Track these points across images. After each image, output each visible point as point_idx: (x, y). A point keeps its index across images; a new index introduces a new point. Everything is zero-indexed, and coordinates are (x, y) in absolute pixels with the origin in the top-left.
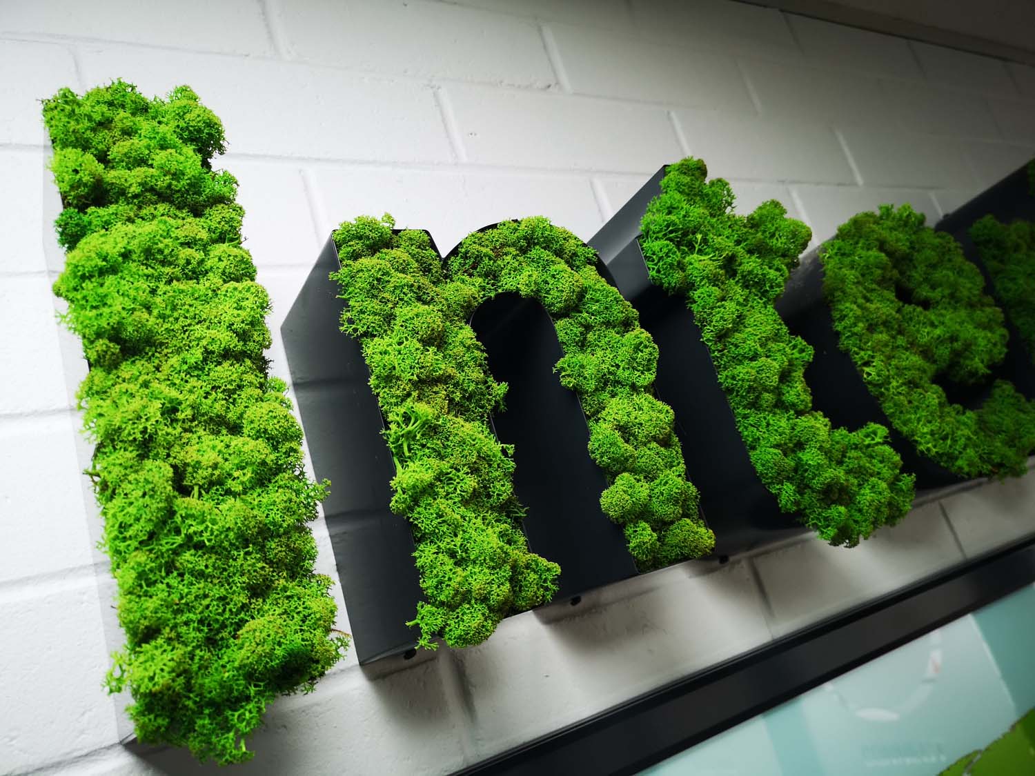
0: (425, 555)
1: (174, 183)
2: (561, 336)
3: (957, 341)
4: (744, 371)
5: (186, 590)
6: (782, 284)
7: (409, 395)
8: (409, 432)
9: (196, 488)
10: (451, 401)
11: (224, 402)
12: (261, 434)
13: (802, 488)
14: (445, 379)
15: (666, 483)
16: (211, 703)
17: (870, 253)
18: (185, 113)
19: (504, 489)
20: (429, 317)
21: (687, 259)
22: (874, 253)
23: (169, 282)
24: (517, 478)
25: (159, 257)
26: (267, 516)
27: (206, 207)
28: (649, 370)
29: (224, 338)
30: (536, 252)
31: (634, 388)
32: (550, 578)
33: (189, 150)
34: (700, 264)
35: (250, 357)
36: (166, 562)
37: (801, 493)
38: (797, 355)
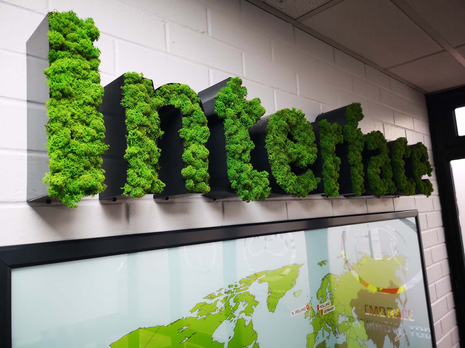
0: (130, 172)
1: (84, 50)
2: (183, 122)
3: (300, 155)
4: (233, 147)
5: (69, 163)
6: (252, 124)
7: (136, 128)
8: (134, 138)
9: (75, 138)
10: (147, 133)
11: (86, 117)
12: (95, 128)
13: (239, 183)
14: (147, 126)
15: (201, 171)
16: (70, 192)
17: (283, 122)
18: (90, 28)
19: (156, 160)
20: (147, 107)
21: (227, 109)
22: (284, 122)
23: (78, 79)
24: (160, 159)
25: (77, 71)
26: (92, 150)
27: (91, 58)
28: (206, 139)
29: (90, 99)
30: (182, 95)
31: (200, 143)
32: (162, 187)
33: (89, 39)
34: (230, 112)
35: (95, 106)
36: (65, 155)
37: (238, 185)
38: (250, 146)
